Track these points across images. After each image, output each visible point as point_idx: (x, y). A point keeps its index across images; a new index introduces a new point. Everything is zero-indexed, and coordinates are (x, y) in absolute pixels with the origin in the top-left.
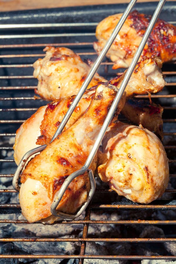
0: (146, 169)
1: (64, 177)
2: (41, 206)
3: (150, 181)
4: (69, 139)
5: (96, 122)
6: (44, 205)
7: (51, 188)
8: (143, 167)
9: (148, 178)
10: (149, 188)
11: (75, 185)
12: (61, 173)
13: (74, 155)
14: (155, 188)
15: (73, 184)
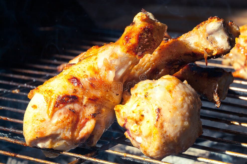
0: (159, 110)
1: (70, 96)
2: (38, 122)
3: (159, 125)
4: (89, 62)
5: (124, 49)
6: (42, 121)
7: (52, 104)
8: (156, 108)
9: (157, 120)
10: (156, 134)
11: (82, 110)
12: (67, 91)
13: (89, 77)
14: (164, 135)
15: (80, 107)
